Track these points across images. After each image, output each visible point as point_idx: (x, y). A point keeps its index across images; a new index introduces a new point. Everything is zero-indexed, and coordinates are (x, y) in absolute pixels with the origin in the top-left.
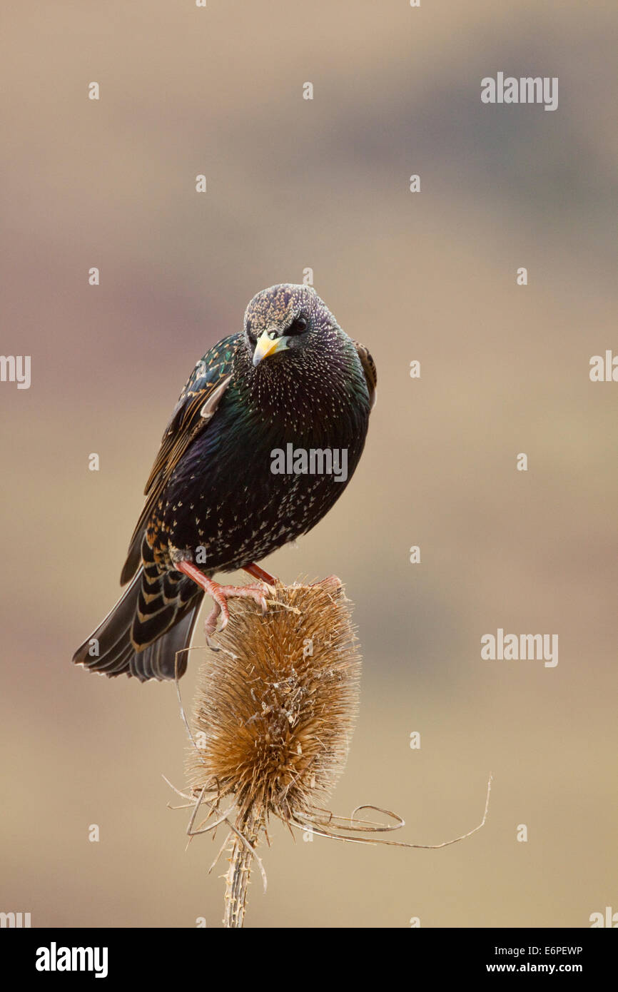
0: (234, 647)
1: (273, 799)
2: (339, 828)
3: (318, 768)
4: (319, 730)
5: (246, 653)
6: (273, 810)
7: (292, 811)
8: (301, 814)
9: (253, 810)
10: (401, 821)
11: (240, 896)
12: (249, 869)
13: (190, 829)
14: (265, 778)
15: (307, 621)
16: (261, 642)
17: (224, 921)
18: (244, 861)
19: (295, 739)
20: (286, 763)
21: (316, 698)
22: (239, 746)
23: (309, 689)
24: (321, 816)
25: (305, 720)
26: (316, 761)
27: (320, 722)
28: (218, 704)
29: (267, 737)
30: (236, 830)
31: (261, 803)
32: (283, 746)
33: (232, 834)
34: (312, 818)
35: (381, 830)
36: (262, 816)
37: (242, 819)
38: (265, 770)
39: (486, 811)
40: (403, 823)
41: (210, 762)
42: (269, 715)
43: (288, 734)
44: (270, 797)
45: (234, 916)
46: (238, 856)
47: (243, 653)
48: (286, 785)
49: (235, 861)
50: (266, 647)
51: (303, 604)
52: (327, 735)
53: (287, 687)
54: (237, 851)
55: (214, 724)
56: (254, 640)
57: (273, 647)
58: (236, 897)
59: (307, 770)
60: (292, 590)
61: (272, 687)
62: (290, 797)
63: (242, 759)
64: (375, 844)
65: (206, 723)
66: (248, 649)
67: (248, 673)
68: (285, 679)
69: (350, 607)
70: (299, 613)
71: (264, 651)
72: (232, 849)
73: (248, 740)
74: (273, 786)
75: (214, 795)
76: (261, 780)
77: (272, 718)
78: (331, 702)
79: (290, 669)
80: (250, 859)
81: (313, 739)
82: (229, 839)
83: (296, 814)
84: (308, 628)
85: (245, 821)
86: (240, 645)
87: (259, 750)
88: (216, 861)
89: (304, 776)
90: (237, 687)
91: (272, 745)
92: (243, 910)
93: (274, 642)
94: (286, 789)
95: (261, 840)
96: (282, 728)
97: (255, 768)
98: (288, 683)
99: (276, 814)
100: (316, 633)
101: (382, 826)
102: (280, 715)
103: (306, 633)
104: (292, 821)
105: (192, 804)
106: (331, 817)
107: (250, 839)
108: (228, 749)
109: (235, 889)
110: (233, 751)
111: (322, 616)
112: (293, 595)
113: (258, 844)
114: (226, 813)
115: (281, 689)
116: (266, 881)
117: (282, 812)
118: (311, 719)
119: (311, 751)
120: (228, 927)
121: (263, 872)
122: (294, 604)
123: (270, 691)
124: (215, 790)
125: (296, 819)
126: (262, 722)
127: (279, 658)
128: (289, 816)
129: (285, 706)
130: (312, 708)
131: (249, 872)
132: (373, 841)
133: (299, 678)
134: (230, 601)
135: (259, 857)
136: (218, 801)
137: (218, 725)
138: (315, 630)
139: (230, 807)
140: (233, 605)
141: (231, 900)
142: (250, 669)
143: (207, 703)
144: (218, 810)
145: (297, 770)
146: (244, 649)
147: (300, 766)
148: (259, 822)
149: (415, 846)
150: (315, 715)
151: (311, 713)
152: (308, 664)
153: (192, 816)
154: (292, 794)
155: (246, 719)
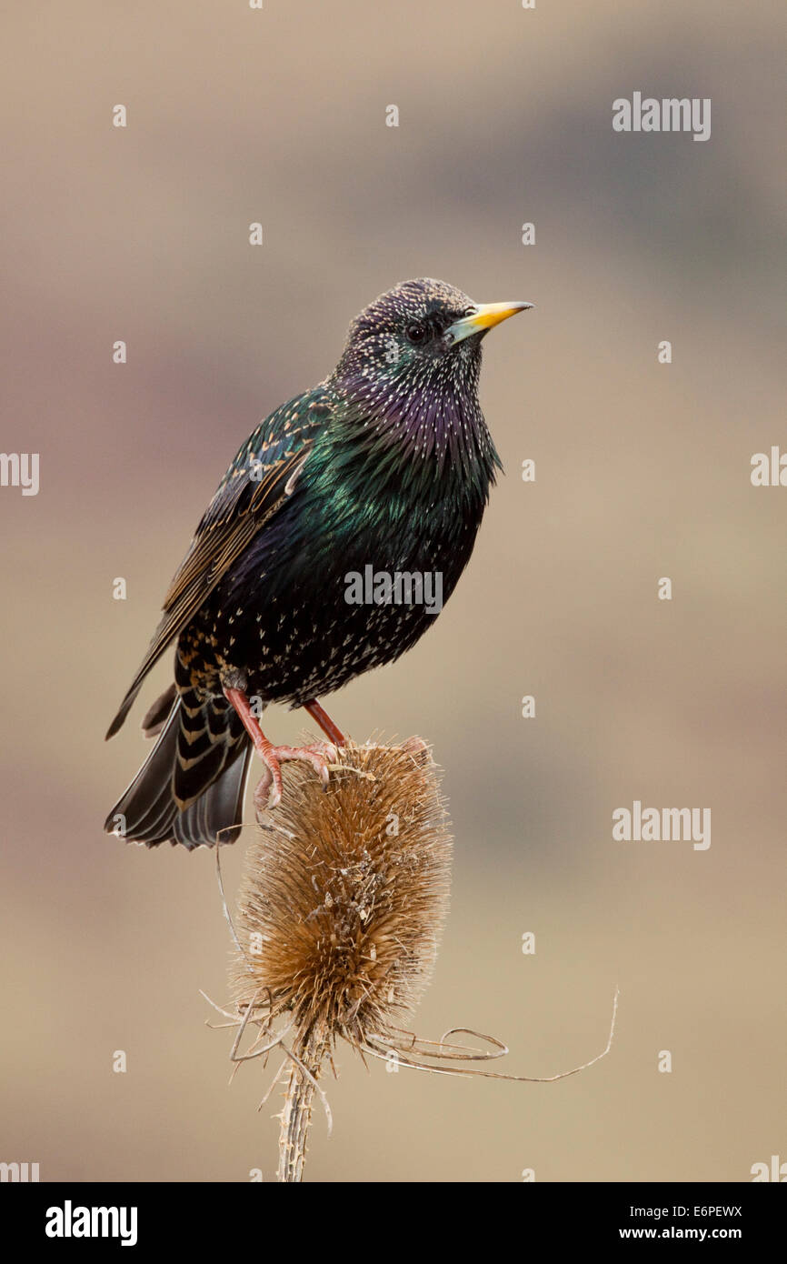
0: (291, 824)
1: (340, 1016)
2: (425, 1054)
3: (397, 978)
4: (399, 929)
5: (307, 831)
6: (341, 1032)
7: (365, 1033)
8: (376, 1036)
9: (315, 1031)
10: (504, 1048)
11: (299, 1141)
12: (310, 1106)
13: (234, 1054)
14: (331, 990)
15: (384, 791)
16: (325, 816)
17: (278, 1173)
18: (304, 1096)
19: (368, 940)
20: (357, 972)
21: (395, 888)
22: (297, 949)
23: (387, 876)
24: (401, 1040)
25: (381, 917)
26: (395, 968)
27: (400, 919)
28: (270, 896)
29: (333, 937)
30: (294, 1056)
31: (325, 1022)
32: (353, 949)
33: (288, 1060)
34: (390, 1042)
35: (477, 1058)
36: (327, 1039)
37: (300, 1043)
38: (330, 979)
39: (612, 1034)
40: (507, 1051)
41: (260, 970)
42: (335, 909)
43: (359, 933)
44: (336, 1014)
45: (291, 1166)
46: (296, 1090)
47: (302, 832)
48: (357, 999)
49: (292, 1095)
50: (331, 824)
51: (379, 769)
52: (409, 936)
53: (359, 875)
54: (295, 1083)
55: (266, 921)
56: (316, 814)
57: (339, 822)
58: (293, 1143)
59: (383, 979)
60: (365, 751)
61: (339, 874)
62: (363, 1015)
63: (300, 965)
64: (470, 1076)
65: (256, 921)
66: (310, 826)
67: (308, 856)
68: (355, 864)
69: (439, 774)
70: (374, 779)
71: (328, 827)
72: (289, 1082)
73: (308, 942)
74: (340, 999)
75: (265, 1013)
76: (325, 991)
77: (339, 914)
78: (413, 893)
79: (362, 852)
80: (311, 1094)
81: (391, 940)
82: (285, 1068)
83: (370, 1037)
84: (385, 799)
85: (305, 1045)
86: (299, 821)
87: (323, 954)
88: (268, 1095)
89: (380, 987)
90: (295, 874)
91: (339, 948)
92: (302, 1159)
93: (342, 817)
94: (357, 1005)
95: (325, 1070)
96: (352, 926)
97: (317, 976)
98: (359, 868)
99: (344, 1037)
100: (396, 806)
101: (479, 1052)
102: (348, 910)
103: (382, 805)
104: (364, 1046)
105: (237, 1023)
106: (414, 1041)
107: (311, 1068)
108: (283, 953)
109: (292, 1133)
110: (289, 956)
111: (402, 784)
112: (366, 757)
113: (322, 1075)
114: (280, 1035)
115: (350, 876)
116: (330, 1120)
117: (352, 1034)
118: (389, 915)
119: (388, 956)
120: (284, 1181)
121: (328, 1109)
122: (367, 768)
123: (336, 879)
124: (266, 1006)
125: (369, 1044)
126: (326, 917)
127: (347, 836)
128: (360, 1039)
129: (356, 898)
130: (390, 901)
131: (310, 1110)
132: (467, 1072)
133: (373, 862)
134: (284, 765)
135: (323, 1090)
136: (270, 1020)
137: (270, 922)
138: (393, 802)
139: (287, 1028)
140: (289, 772)
141: (286, 1145)
142: (311, 852)
143: (257, 896)
144: (270, 1031)
145: (372, 980)
146: (303, 826)
147: (374, 975)
148: (323, 1048)
149: (520, 1079)
150: (394, 910)
151: (388, 906)
152: (385, 844)
153: (237, 1037)
154: (365, 1011)
155: (305, 914)
